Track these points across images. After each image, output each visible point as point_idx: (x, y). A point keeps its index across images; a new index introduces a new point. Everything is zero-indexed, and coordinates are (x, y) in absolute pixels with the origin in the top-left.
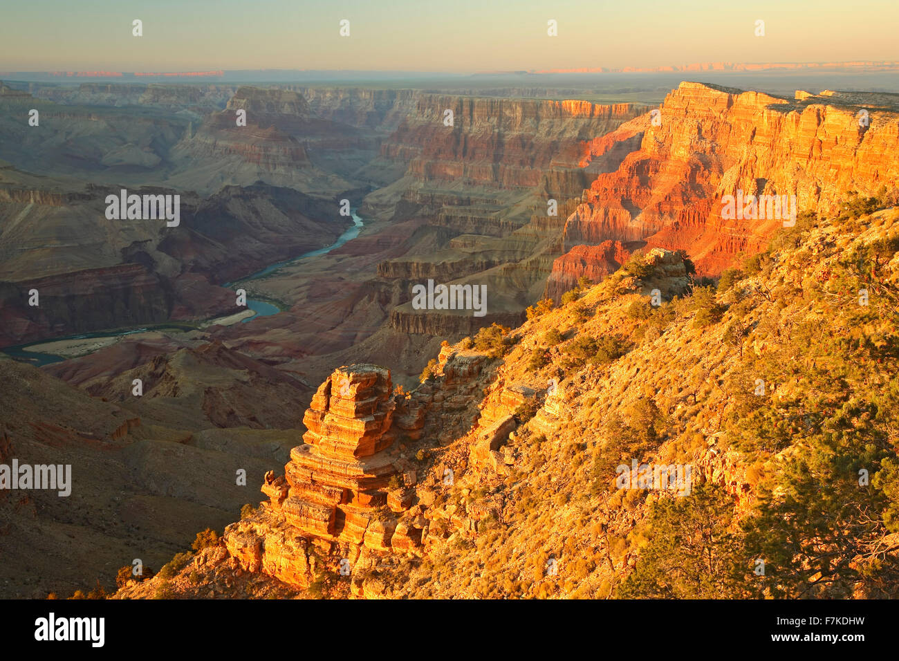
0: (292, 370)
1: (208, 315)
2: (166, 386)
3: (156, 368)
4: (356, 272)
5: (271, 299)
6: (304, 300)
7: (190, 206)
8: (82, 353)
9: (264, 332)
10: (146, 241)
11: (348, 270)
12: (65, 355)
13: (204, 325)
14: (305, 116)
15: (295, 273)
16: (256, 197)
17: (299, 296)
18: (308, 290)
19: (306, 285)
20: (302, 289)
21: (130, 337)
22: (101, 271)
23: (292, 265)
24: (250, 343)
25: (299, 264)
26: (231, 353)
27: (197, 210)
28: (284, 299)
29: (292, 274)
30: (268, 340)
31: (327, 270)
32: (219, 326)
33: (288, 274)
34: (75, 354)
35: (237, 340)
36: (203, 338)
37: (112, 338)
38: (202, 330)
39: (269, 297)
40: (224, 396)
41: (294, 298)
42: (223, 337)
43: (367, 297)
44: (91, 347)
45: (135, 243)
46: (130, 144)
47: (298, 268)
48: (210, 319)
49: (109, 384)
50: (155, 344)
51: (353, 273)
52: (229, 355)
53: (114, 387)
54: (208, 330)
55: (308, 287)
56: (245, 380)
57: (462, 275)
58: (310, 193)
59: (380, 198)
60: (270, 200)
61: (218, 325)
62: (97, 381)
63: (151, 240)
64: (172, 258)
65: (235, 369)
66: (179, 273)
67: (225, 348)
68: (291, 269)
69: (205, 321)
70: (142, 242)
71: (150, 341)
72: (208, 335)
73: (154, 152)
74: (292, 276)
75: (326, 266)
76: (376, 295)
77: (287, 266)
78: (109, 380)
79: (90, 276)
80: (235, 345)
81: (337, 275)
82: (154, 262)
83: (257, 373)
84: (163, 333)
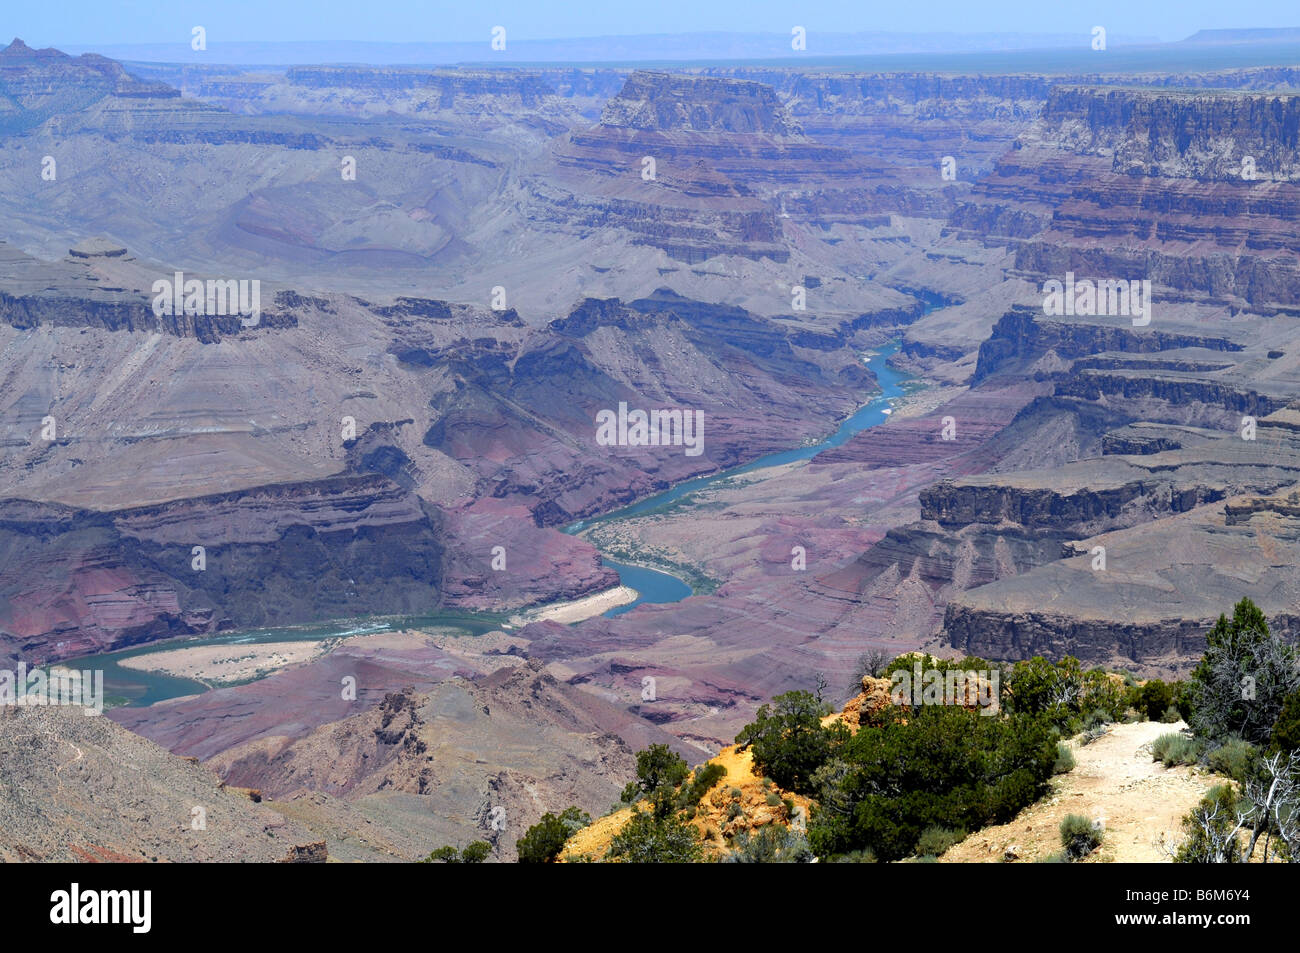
0: (709, 735)
1: (530, 598)
2: (406, 764)
3: (387, 721)
4: (877, 506)
5: (676, 565)
6: (749, 570)
7: (505, 345)
8: (244, 676)
9: (650, 642)
10: (400, 424)
11: (859, 500)
12: (206, 680)
13: (517, 621)
14: (778, 138)
15: (733, 504)
16: (652, 325)
17: (739, 559)
18: (762, 545)
19: (756, 532)
20: (750, 541)
21: (351, 642)
22: (297, 488)
23: (727, 485)
24: (617, 668)
25: (747, 482)
26: (563, 691)
27: (520, 355)
28: (704, 565)
29: (726, 505)
30: (659, 663)
31: (809, 497)
32: (550, 624)
33: (718, 506)
34: (230, 678)
35: (588, 659)
36: (513, 651)
37: (315, 643)
38: (512, 633)
39: (668, 558)
40: (535, 794)
41: (727, 563)
42: (555, 652)
43: (894, 566)
44: (265, 664)
45: (376, 426)
46: (384, 202)
47: (743, 494)
48: (533, 605)
49: (285, 755)
50: (404, 661)
51: (868, 508)
52: (557, 696)
53: (295, 762)
54: (526, 632)
55: (763, 537)
56: (590, 759)
57: (1128, 521)
58: (779, 317)
59: (944, 332)
60: (684, 332)
61: (548, 622)
62: (259, 745)
63: (411, 421)
64: (454, 463)
65: (571, 730)
66: (470, 499)
67: (550, 680)
68: (726, 495)
69: (521, 611)
70: (392, 426)
71: (393, 654)
72: (523, 643)
73: (434, 221)
74: (725, 511)
75: (806, 489)
76: (917, 563)
77: (717, 488)
78: (287, 745)
79: (272, 500)
80: (583, 672)
81: (831, 512)
82: (417, 470)
83: (621, 742)
84: (429, 637)
